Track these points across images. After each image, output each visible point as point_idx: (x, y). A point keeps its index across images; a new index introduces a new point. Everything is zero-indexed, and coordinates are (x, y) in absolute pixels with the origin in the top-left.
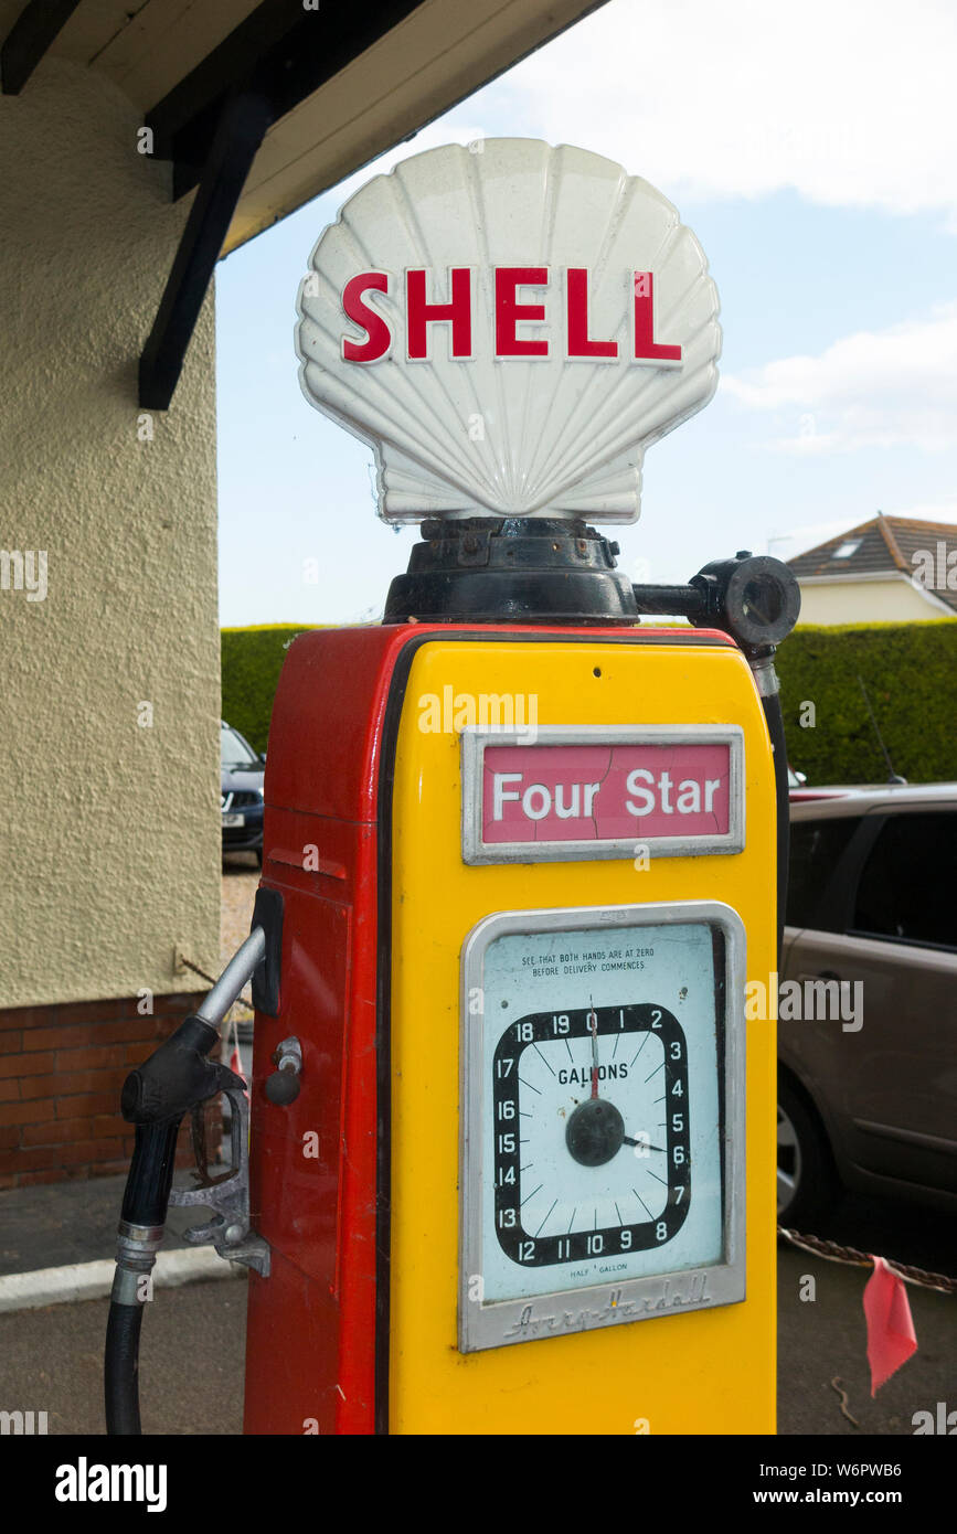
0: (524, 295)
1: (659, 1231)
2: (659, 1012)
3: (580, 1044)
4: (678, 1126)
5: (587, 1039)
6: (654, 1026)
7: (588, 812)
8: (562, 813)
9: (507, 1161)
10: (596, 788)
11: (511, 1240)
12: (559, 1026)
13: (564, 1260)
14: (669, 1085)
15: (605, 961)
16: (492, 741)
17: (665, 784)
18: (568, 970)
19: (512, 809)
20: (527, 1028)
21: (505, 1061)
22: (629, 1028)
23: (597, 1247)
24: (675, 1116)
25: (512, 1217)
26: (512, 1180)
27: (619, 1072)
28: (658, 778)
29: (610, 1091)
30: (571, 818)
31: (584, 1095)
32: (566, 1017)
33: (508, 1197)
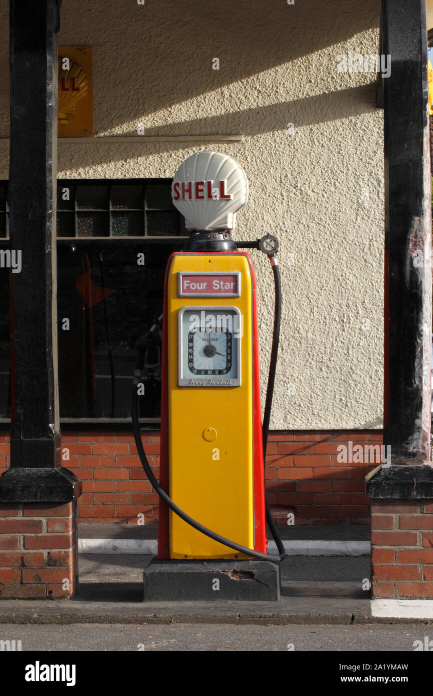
0: (200, 187)
1: (224, 372)
4: (229, 352)
7: (204, 288)
8: (199, 288)
9: (190, 354)
10: (206, 284)
11: (192, 369)
13: (203, 374)
14: (227, 343)
16: (183, 274)
17: (222, 283)
19: (188, 287)
21: (190, 335)
23: (210, 373)
24: (228, 350)
25: (192, 364)
26: (192, 358)
27: (215, 340)
28: (220, 282)
29: (213, 343)
30: (201, 290)
31: (207, 343)
33: (191, 361)
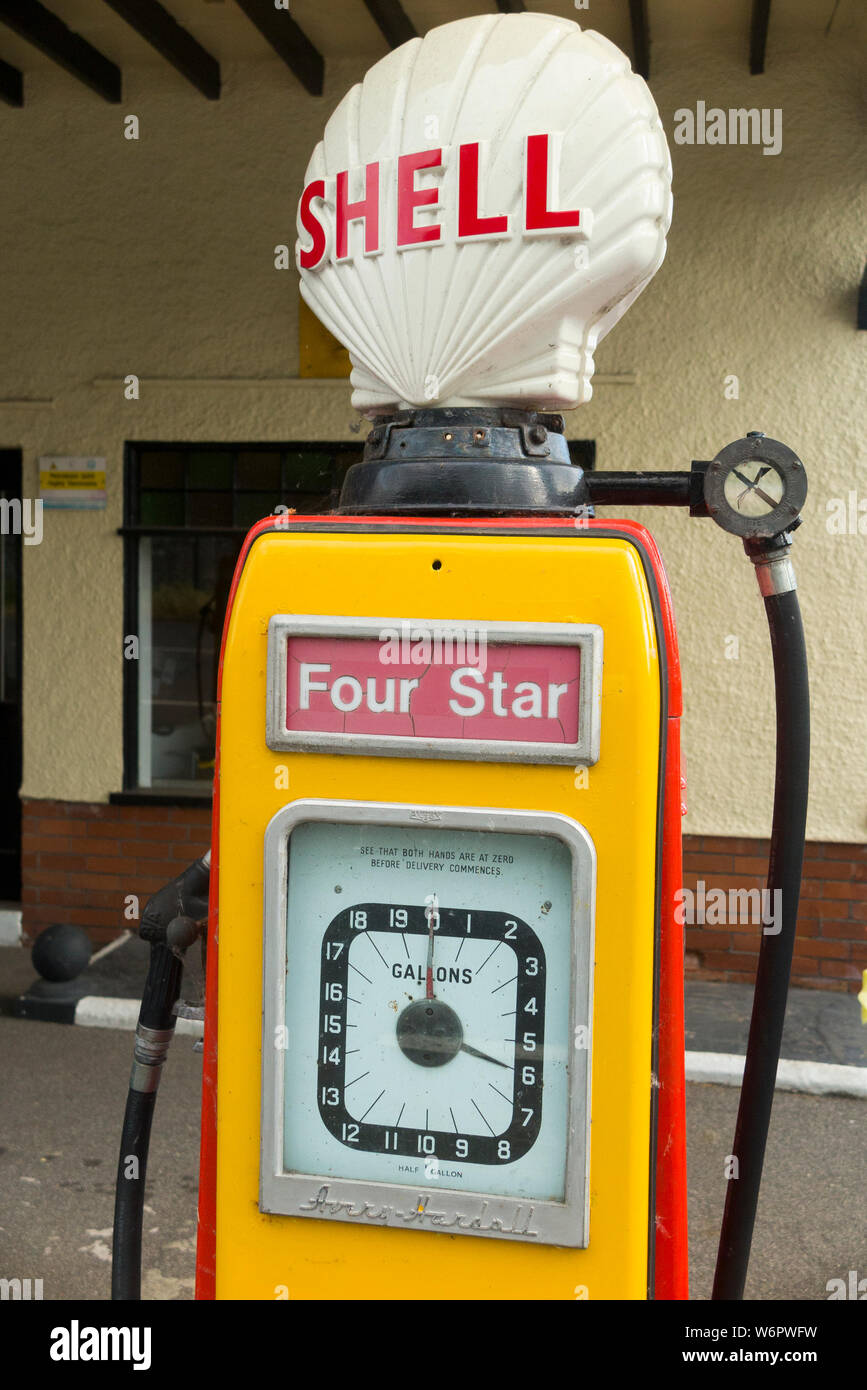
0: (422, 183)
1: (501, 1149)
2: (514, 923)
3: (417, 941)
4: (530, 1045)
5: (426, 938)
6: (507, 936)
7: (404, 708)
8: (374, 706)
9: (332, 1041)
10: (415, 683)
11: (334, 1118)
12: (396, 920)
13: (391, 1151)
14: (522, 1000)
15: (454, 862)
16: (292, 630)
17: (498, 684)
18: (410, 865)
19: (320, 700)
20: (361, 916)
21: (334, 944)
22: (475, 934)
23: (429, 1148)
24: (526, 1034)
25: (335, 1096)
26: (337, 1061)
27: (461, 977)
28: (488, 677)
29: (448, 994)
30: (384, 713)
31: (419, 993)
32: (404, 912)
33: (331, 1076)
